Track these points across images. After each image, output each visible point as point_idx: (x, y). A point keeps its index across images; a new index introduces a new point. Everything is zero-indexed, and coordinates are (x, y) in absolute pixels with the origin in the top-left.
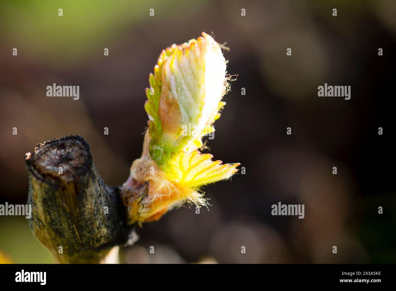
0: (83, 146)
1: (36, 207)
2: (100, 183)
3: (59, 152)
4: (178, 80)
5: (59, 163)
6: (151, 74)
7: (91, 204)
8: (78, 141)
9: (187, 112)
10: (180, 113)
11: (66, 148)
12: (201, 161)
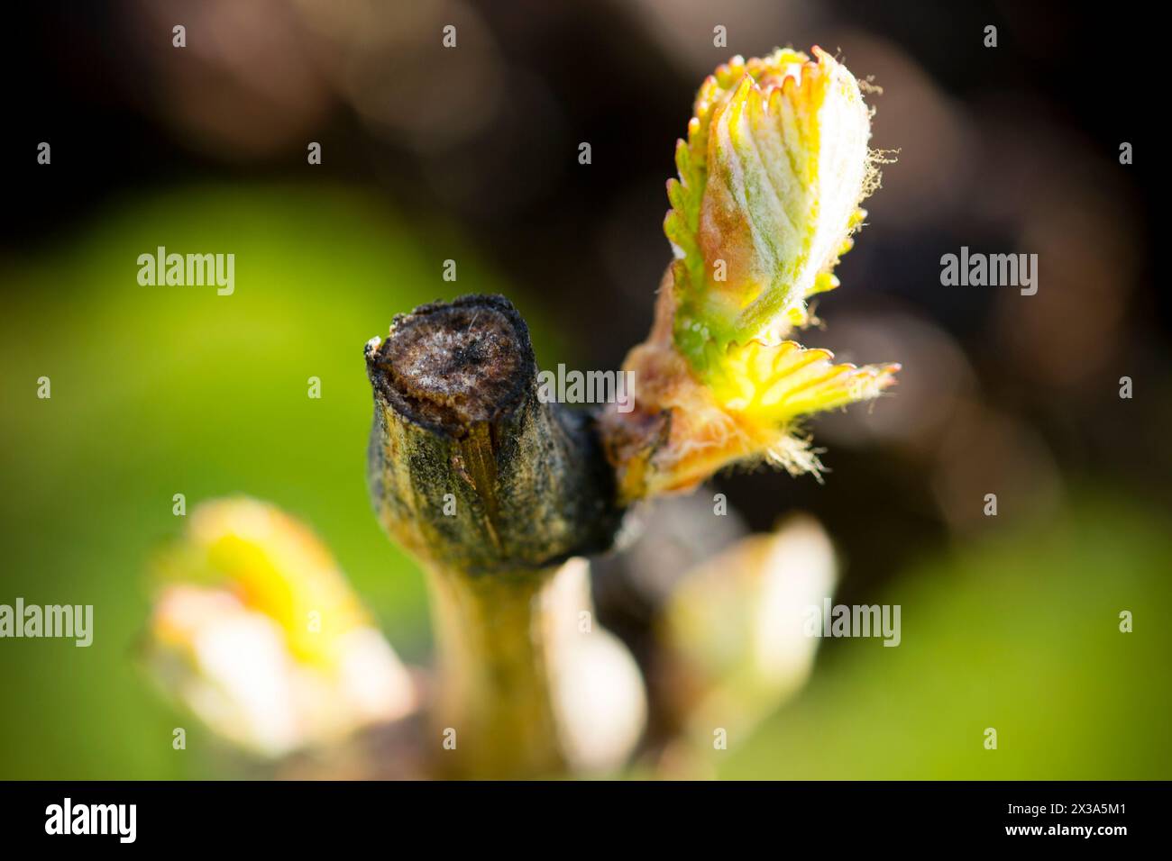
0: (511, 326)
1: (394, 473)
2: (551, 414)
3: (449, 339)
4: (750, 168)
5: (450, 370)
6: (681, 143)
7: (529, 470)
8: (498, 310)
9: (772, 247)
10: (752, 247)
11: (467, 329)
12: (805, 364)
